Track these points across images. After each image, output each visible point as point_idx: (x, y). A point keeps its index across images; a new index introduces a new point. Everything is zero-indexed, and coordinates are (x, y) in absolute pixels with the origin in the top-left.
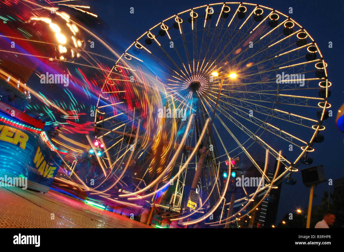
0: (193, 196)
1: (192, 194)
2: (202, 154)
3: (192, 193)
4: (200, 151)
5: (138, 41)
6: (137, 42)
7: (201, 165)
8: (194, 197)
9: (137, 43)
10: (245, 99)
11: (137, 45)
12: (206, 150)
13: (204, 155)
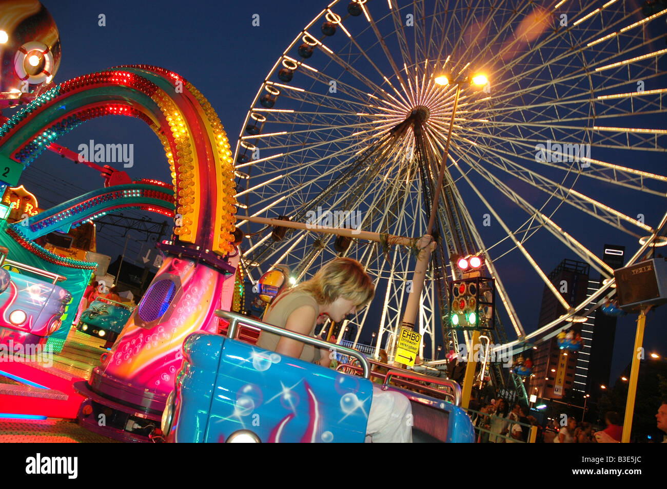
0: (408, 339)
1: (405, 335)
2: (422, 251)
3: (404, 333)
4: (417, 244)
5: (287, 54)
6: (285, 57)
7: (421, 272)
8: (410, 340)
9: (285, 59)
10: (522, 139)
11: (286, 62)
12: (429, 241)
13: (425, 251)
